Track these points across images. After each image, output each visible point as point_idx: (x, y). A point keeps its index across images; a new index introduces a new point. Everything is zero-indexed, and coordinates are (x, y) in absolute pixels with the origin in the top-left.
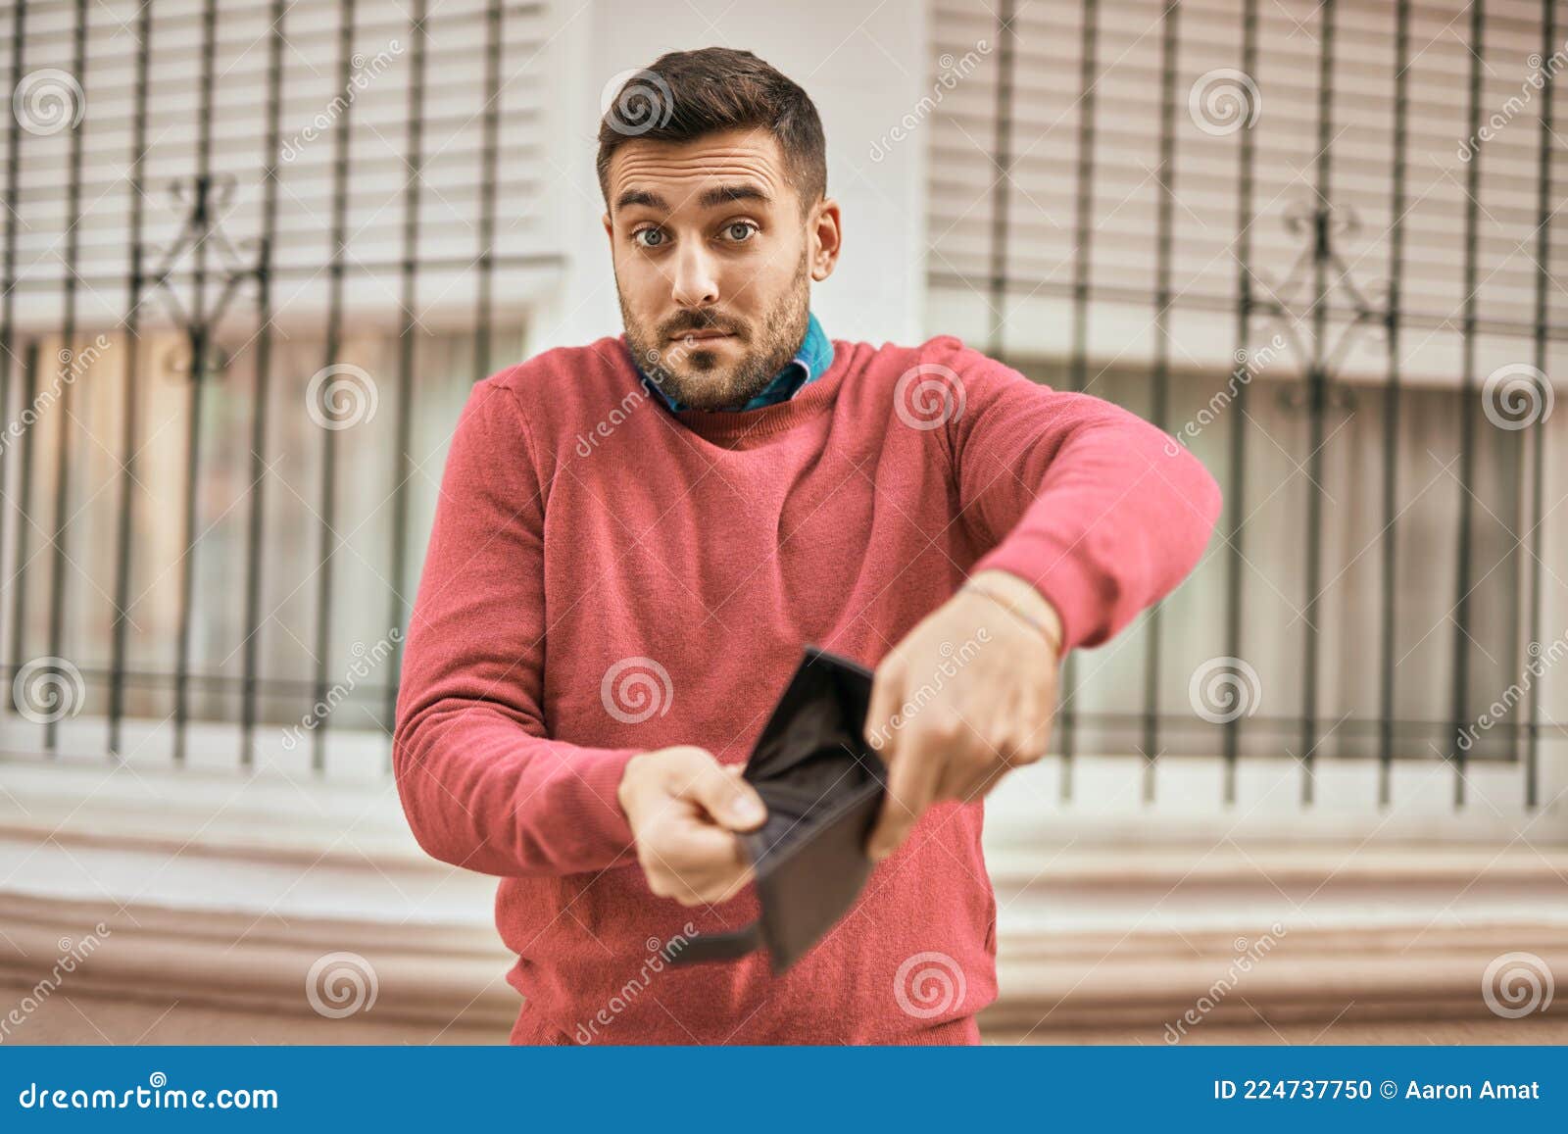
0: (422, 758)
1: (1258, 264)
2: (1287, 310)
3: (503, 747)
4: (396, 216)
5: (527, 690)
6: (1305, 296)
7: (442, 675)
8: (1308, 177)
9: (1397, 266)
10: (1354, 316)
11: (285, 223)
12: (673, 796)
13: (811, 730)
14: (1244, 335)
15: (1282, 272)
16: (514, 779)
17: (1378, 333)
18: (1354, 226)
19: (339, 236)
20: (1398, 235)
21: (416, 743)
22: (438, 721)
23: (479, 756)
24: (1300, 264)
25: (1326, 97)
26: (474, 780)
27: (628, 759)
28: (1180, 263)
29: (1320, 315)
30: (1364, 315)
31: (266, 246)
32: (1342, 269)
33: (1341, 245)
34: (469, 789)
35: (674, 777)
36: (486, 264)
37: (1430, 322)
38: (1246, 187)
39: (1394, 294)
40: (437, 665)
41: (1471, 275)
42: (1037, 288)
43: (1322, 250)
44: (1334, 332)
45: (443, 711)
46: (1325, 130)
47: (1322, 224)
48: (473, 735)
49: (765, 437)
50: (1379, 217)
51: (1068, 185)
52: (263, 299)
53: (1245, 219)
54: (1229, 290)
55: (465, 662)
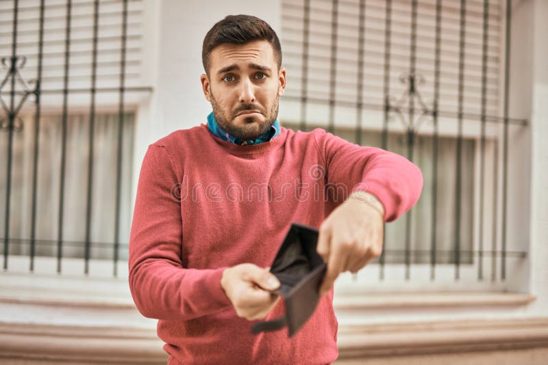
0: (142, 280)
1: (392, 94)
2: (402, 110)
3: (172, 273)
4: (88, 72)
5: (177, 253)
6: (406, 105)
7: (146, 250)
8: (407, 64)
9: (437, 95)
10: (422, 112)
11: (45, 74)
12: (245, 281)
13: (292, 255)
14: (387, 118)
15: (399, 97)
16: (179, 283)
17: (430, 118)
18: (423, 81)
19: (66, 79)
20: (437, 85)
21: (138, 275)
22: (146, 266)
23: (164, 277)
24: (405, 94)
25: (414, 37)
26: (163, 285)
27: (223, 271)
28: (365, 94)
29: (412, 111)
30: (426, 112)
31: (38, 83)
32: (419, 96)
33: (419, 88)
34: (162, 288)
35: (244, 274)
36: (122, 90)
37: (448, 115)
38: (387, 67)
39: (436, 105)
40: (145, 246)
41: (461, 99)
42: (317, 101)
43: (412, 90)
44: (417, 117)
45: (147, 263)
46: (413, 48)
47: (412, 80)
48: (160, 270)
49: (262, 154)
50: (431, 79)
51: (328, 66)
52: (37, 101)
53: (387, 79)
54: (381, 103)
55: (156, 245)
